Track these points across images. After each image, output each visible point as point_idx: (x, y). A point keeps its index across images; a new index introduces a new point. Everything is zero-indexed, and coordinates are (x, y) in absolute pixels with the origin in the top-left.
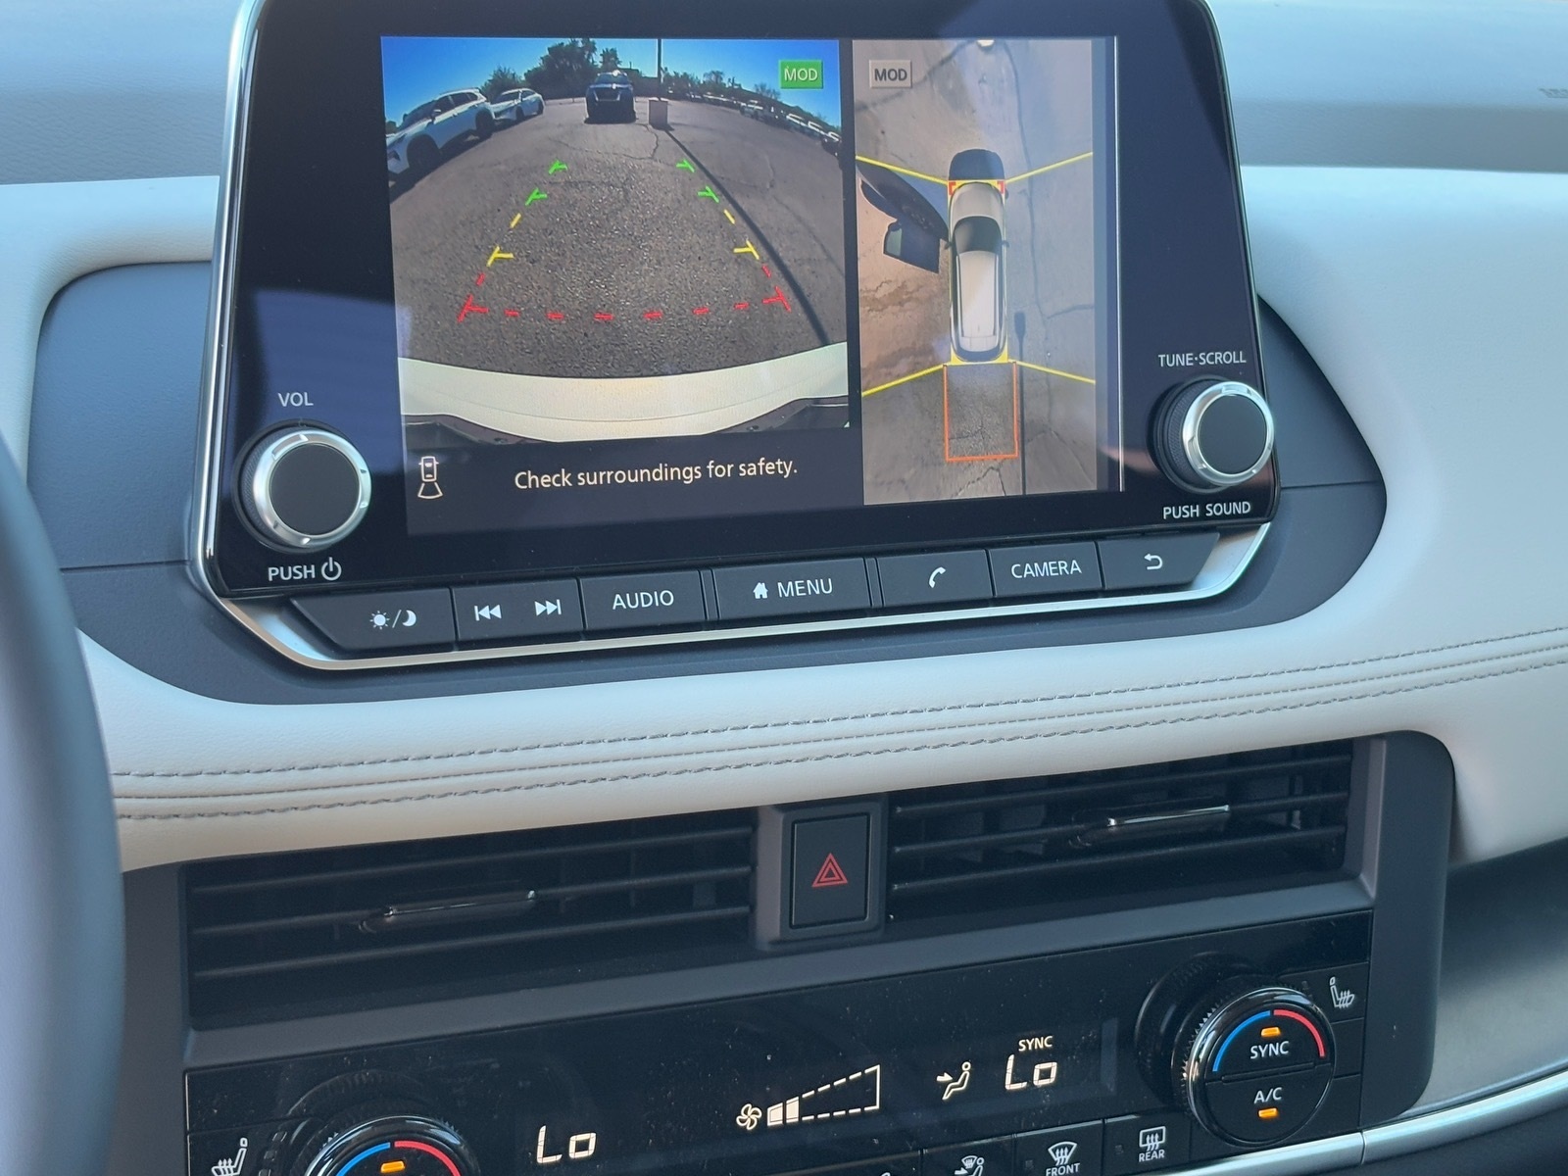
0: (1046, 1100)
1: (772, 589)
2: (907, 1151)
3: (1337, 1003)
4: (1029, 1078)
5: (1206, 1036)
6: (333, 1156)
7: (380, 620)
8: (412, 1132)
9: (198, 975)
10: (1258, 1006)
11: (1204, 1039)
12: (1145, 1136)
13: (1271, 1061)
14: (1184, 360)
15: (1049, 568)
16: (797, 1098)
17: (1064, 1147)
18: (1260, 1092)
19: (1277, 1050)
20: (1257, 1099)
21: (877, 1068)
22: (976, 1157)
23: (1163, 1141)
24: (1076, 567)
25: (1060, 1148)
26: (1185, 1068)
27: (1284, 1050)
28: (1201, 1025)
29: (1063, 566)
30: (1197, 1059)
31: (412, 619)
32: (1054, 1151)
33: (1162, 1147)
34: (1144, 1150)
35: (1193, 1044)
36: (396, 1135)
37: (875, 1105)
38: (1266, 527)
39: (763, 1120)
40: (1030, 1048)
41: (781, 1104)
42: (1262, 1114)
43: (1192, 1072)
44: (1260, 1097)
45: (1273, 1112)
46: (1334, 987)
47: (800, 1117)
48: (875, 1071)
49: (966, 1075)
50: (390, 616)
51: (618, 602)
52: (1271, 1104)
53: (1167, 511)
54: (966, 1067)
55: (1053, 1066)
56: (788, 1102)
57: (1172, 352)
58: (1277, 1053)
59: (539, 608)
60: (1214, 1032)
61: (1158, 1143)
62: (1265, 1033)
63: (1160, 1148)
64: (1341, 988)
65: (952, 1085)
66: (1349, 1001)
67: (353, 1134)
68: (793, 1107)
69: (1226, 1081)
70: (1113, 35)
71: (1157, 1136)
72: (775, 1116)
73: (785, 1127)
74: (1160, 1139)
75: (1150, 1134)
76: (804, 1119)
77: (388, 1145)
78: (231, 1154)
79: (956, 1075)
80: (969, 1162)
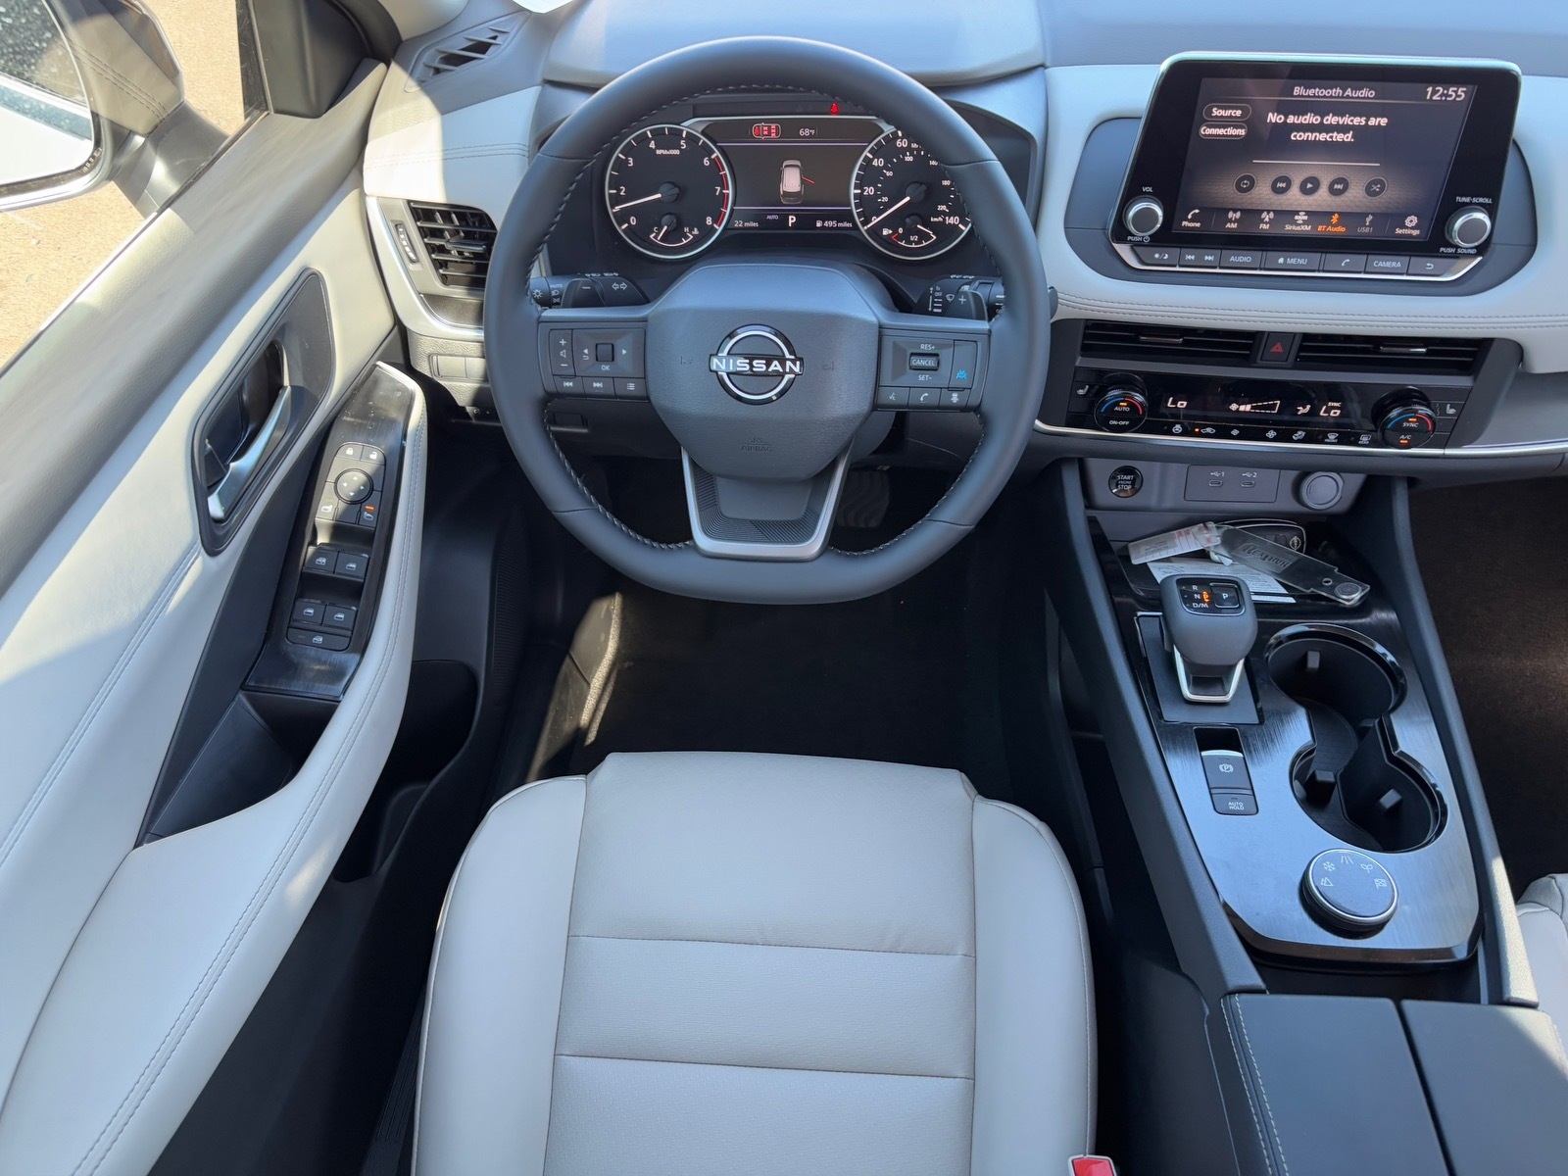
0: (1331, 421)
1: (1285, 260)
2: (1281, 425)
3: (1448, 412)
4: (1329, 413)
7: (1157, 256)
9: (1086, 342)
12: (1363, 437)
14: (1467, 200)
15: (1388, 264)
16: (1251, 405)
17: (1334, 434)
18: (1404, 434)
19: (1412, 425)
20: (1402, 437)
21: (1279, 402)
22: (1303, 431)
24: (1399, 265)
25: (1332, 434)
27: (1416, 426)
29: (1394, 264)
31: (1166, 257)
32: (1330, 435)
34: (1362, 441)
37: (1275, 411)
38: (1479, 259)
39: (1238, 409)
40: (1332, 405)
41: (1245, 406)
42: (1402, 441)
45: (1405, 442)
46: (1448, 408)
47: (1250, 410)
49: (1307, 409)
50: (1160, 255)
51: (1232, 259)
52: (1406, 439)
53: (1442, 249)
54: (1308, 407)
55: (1339, 412)
56: (1247, 405)
57: (1462, 196)
59: (1206, 258)
60: (1395, 414)
62: (1411, 420)
63: (1368, 440)
64: (1451, 408)
65: (1302, 410)
66: (1452, 412)
68: (1249, 406)
70: (1475, 84)
72: (1242, 408)
73: (1245, 412)
74: (1369, 438)
76: (1252, 410)
77: (1124, 399)
78: (1083, 388)
79: (1304, 408)
80: (1300, 433)
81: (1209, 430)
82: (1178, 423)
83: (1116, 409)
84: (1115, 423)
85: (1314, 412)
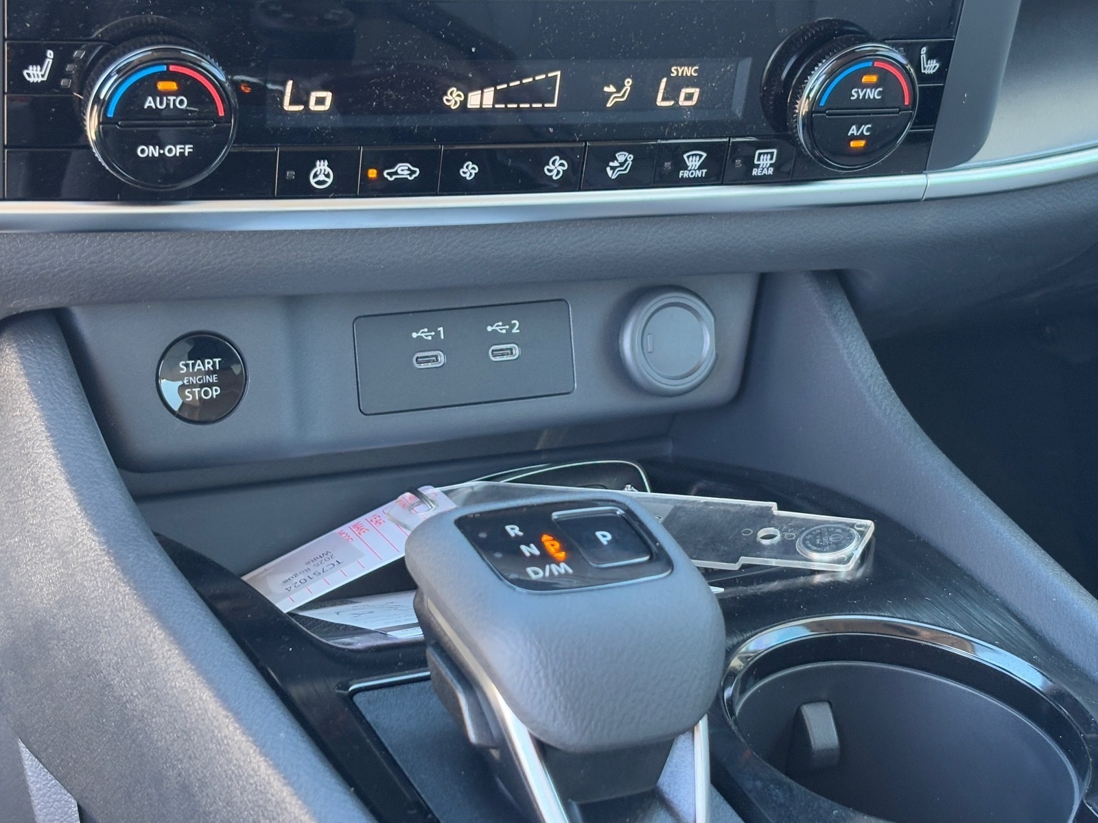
0: (687, 116)
2: (574, 141)
3: (925, 69)
4: (676, 99)
5: (817, 79)
6: (118, 72)
8: (185, 60)
10: (861, 57)
11: (814, 82)
12: (760, 154)
13: (866, 102)
16: (493, 89)
17: (696, 155)
18: (854, 127)
19: (873, 94)
20: (851, 132)
21: (558, 73)
22: (627, 154)
23: (773, 161)
25: (693, 155)
26: (797, 106)
27: (878, 95)
28: (812, 72)
30: (808, 97)
32: (688, 157)
33: (771, 165)
34: (758, 166)
35: (805, 87)
36: (173, 61)
37: (552, 102)
39: (464, 103)
40: (680, 74)
41: (480, 92)
42: (853, 144)
43: (803, 107)
44: (853, 130)
45: (862, 143)
46: (924, 56)
47: (493, 105)
48: (556, 76)
49: (627, 89)
52: (862, 137)
54: (628, 83)
55: (696, 91)
56: (485, 90)
58: (872, 97)
60: (824, 76)
61: (769, 162)
62: (865, 79)
63: (770, 167)
64: (930, 56)
65: (615, 95)
66: (934, 69)
67: (135, 56)
68: (489, 94)
69: (829, 115)
71: (769, 156)
72: (474, 100)
73: (481, 110)
74: (771, 159)
75: (764, 154)
76: (497, 106)
77: (164, 68)
78: (40, 62)
79: (619, 88)
80: (621, 157)
81: (403, 170)
82: (322, 158)
83: (149, 102)
84: (152, 151)
85: (642, 96)
